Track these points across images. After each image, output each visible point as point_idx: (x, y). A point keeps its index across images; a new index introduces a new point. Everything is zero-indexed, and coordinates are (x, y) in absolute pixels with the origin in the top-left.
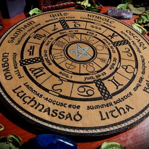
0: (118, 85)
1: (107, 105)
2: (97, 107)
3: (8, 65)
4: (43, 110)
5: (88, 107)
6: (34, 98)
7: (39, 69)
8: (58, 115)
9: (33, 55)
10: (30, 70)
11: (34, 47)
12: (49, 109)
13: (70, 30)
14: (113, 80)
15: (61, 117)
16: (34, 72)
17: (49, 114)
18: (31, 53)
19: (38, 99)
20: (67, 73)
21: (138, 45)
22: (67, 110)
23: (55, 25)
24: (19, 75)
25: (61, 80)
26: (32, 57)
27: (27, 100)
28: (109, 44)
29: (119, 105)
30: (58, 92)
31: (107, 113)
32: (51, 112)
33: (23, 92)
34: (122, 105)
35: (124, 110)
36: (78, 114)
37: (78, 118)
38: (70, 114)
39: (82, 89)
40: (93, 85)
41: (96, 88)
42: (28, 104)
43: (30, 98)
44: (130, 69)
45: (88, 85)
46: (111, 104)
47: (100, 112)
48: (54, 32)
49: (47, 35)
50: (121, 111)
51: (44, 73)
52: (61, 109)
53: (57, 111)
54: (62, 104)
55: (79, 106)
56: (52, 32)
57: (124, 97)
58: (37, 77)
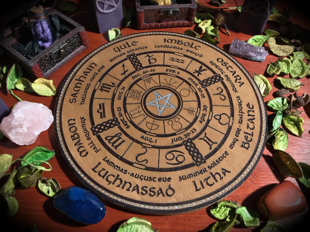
0: (211, 143)
1: (201, 172)
2: (190, 176)
3: (79, 137)
4: (131, 189)
5: (180, 177)
6: (118, 175)
7: (116, 136)
8: (149, 192)
9: (105, 117)
10: (106, 139)
11: (103, 104)
12: (137, 186)
13: (145, 70)
14: (205, 138)
15: (152, 194)
16: (111, 142)
17: (138, 193)
18: (103, 115)
19: (122, 176)
20: (150, 137)
21: (233, 79)
22: (157, 185)
23: (123, 66)
24: (95, 148)
25: (145, 147)
26: (104, 120)
27: (111, 179)
28: (196, 85)
29: (213, 170)
30: (144, 163)
31: (201, 182)
32: (140, 191)
33: (104, 169)
34: (217, 169)
35: (220, 175)
36: (170, 188)
37: (170, 192)
38: (161, 189)
39: (170, 156)
40: (182, 149)
41: (186, 152)
42: (113, 184)
43: (114, 176)
44: (224, 119)
45: (176, 149)
46: (205, 171)
47: (194, 182)
48: (124, 76)
49: (117, 82)
50: (217, 177)
51: (124, 141)
52: (150, 184)
53: (146, 187)
54: (150, 178)
55: (170, 179)
56: (121, 77)
57: (219, 159)
58: (116, 147)
